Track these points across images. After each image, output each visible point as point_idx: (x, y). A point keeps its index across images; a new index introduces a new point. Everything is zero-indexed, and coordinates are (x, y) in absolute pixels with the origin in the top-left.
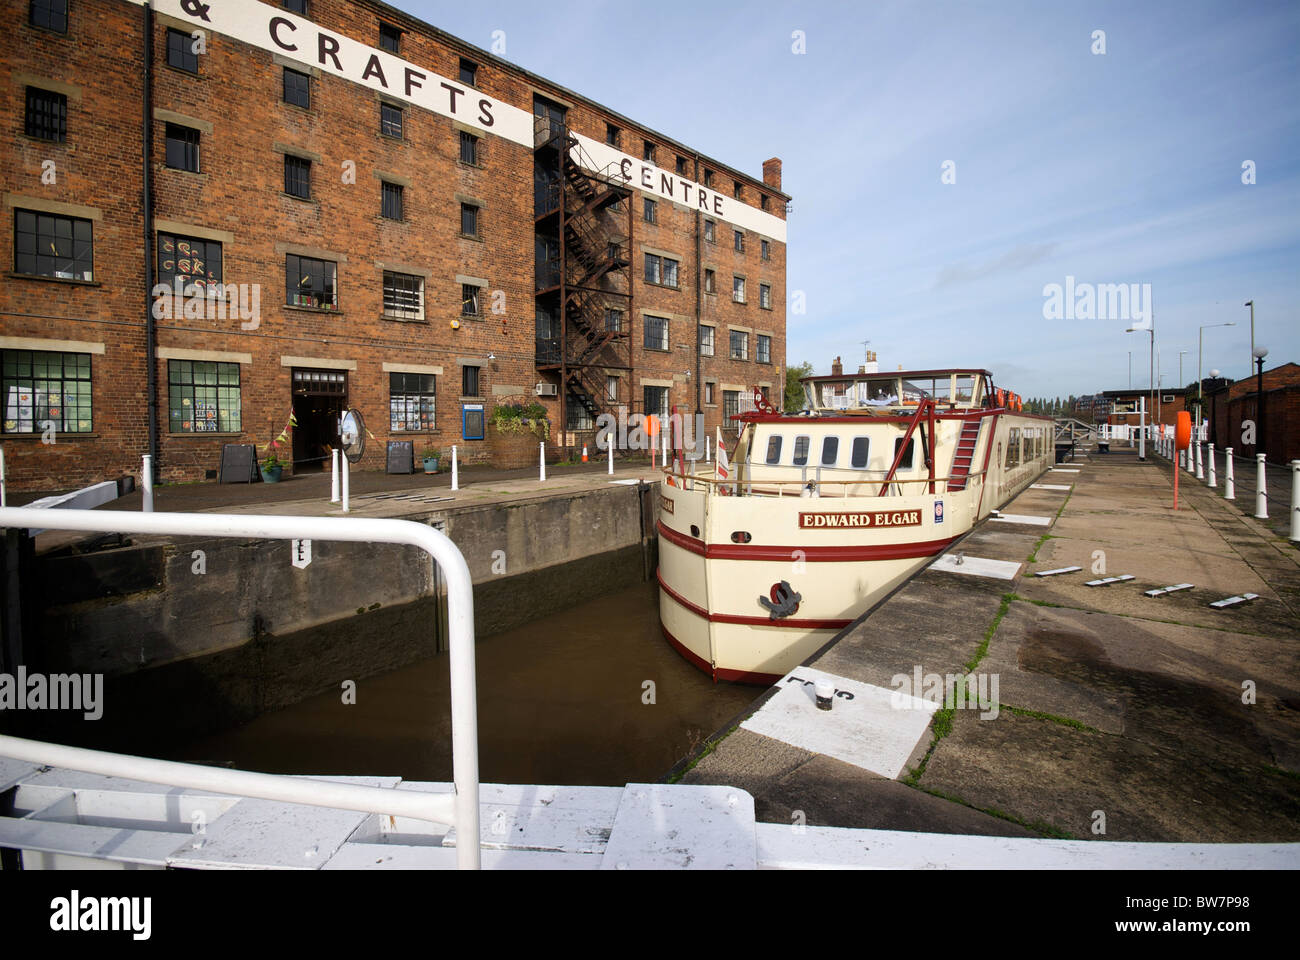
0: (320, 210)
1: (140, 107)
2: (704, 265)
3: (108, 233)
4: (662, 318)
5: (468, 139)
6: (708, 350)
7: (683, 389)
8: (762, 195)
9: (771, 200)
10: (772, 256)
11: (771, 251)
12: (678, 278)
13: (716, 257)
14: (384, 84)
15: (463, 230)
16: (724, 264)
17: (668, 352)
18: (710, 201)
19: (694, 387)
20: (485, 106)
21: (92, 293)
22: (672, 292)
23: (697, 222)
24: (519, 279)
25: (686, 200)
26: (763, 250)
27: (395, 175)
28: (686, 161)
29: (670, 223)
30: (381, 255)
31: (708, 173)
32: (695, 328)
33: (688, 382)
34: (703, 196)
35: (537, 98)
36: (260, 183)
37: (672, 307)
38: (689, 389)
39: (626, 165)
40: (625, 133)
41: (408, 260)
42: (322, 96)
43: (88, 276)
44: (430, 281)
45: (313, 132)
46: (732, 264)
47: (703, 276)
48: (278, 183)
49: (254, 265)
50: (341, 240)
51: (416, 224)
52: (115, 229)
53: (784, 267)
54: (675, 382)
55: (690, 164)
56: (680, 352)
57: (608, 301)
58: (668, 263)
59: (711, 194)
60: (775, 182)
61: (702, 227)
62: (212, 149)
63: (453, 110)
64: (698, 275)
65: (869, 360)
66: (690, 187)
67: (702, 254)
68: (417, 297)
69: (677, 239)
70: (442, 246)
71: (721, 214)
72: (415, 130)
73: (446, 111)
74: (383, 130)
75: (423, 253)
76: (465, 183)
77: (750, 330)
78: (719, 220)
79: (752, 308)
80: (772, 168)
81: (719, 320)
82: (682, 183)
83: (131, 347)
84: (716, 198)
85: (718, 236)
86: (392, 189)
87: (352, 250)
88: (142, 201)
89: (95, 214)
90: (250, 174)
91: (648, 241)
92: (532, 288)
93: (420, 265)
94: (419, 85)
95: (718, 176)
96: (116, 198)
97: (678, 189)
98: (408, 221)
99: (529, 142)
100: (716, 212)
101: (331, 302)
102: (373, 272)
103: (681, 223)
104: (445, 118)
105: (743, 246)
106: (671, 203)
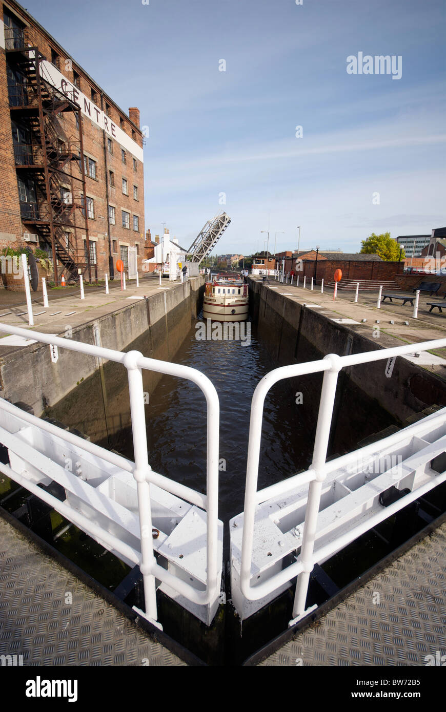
2: (109, 167)
4: (90, 198)
6: (112, 221)
7: (103, 243)
8: (133, 130)
9: (136, 134)
10: (138, 169)
11: (137, 166)
12: (96, 173)
13: (114, 163)
16: (118, 169)
17: (94, 220)
18: (109, 125)
19: (108, 242)
22: (94, 182)
23: (104, 138)
24: (4, 153)
25: (98, 121)
26: (134, 165)
28: (96, 93)
29: (90, 135)
31: (108, 106)
32: (106, 207)
33: (104, 239)
34: (106, 122)
37: (94, 191)
38: (105, 243)
39: (64, 83)
40: (62, 59)
46: (121, 170)
47: (109, 175)
53: (143, 177)
54: (99, 238)
55: (98, 96)
56: (100, 220)
57: (60, 181)
58: (91, 161)
59: (110, 121)
60: (137, 124)
61: (107, 142)
64: (106, 172)
65: (165, 233)
66: (99, 113)
67: (108, 161)
69: (95, 146)
71: (115, 136)
77: (129, 211)
78: (114, 140)
79: (131, 198)
80: (134, 112)
81: (117, 204)
82: (95, 108)
84: (112, 125)
85: (114, 151)
92: (13, 162)
95: (112, 110)
97: (93, 112)
100: (113, 134)
103: (96, 136)
105: (125, 160)
106: (90, 121)
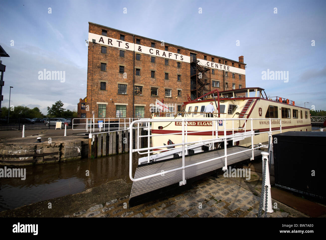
0: (156, 79)
1: (133, 67)
2: (225, 82)
3: (129, 86)
5: (179, 63)
8: (239, 65)
9: (241, 65)
10: (242, 78)
11: (242, 77)
12: (219, 85)
13: (228, 80)
14: (166, 56)
15: (178, 80)
16: (230, 81)
18: (226, 68)
20: (182, 57)
21: (127, 96)
22: (218, 88)
23: (224, 73)
24: (188, 88)
25: (221, 68)
26: (239, 77)
27: (167, 72)
29: (217, 74)
30: (165, 86)
31: (226, 62)
34: (225, 67)
35: (191, 53)
36: (148, 76)
39: (208, 63)
40: (208, 57)
41: (169, 86)
42: (157, 60)
43: (126, 94)
44: (172, 90)
45: (155, 66)
46: (232, 81)
48: (150, 76)
49: (147, 90)
50: (159, 84)
51: (170, 80)
52: (130, 86)
53: (245, 80)
55: (222, 61)
57: (205, 91)
58: (217, 82)
59: (226, 66)
60: (242, 62)
62: (142, 72)
63: (176, 59)
64: (224, 84)
66: (222, 65)
67: (225, 79)
68: (170, 93)
69: (219, 77)
70: (174, 83)
71: (229, 70)
72: (170, 63)
73: (175, 59)
74: (165, 64)
75: (171, 85)
76: (178, 71)
78: (229, 72)
80: (241, 58)
82: (220, 65)
83: (131, 104)
84: (228, 67)
85: (228, 75)
86: (167, 74)
87: (160, 86)
88: (133, 81)
89: (127, 84)
90: (146, 75)
91: (213, 78)
92: (190, 90)
93: (171, 87)
94: (171, 55)
95: (228, 62)
96: (130, 81)
97: (219, 66)
98: (169, 79)
99: (189, 62)
101: (157, 95)
102: (163, 89)
103: (220, 74)
104: (175, 60)
105: (234, 77)
106: (218, 69)
